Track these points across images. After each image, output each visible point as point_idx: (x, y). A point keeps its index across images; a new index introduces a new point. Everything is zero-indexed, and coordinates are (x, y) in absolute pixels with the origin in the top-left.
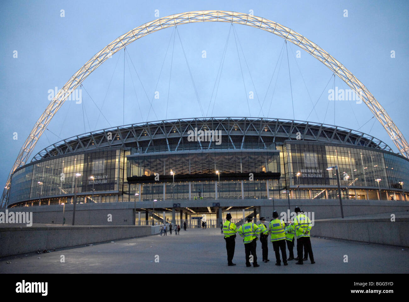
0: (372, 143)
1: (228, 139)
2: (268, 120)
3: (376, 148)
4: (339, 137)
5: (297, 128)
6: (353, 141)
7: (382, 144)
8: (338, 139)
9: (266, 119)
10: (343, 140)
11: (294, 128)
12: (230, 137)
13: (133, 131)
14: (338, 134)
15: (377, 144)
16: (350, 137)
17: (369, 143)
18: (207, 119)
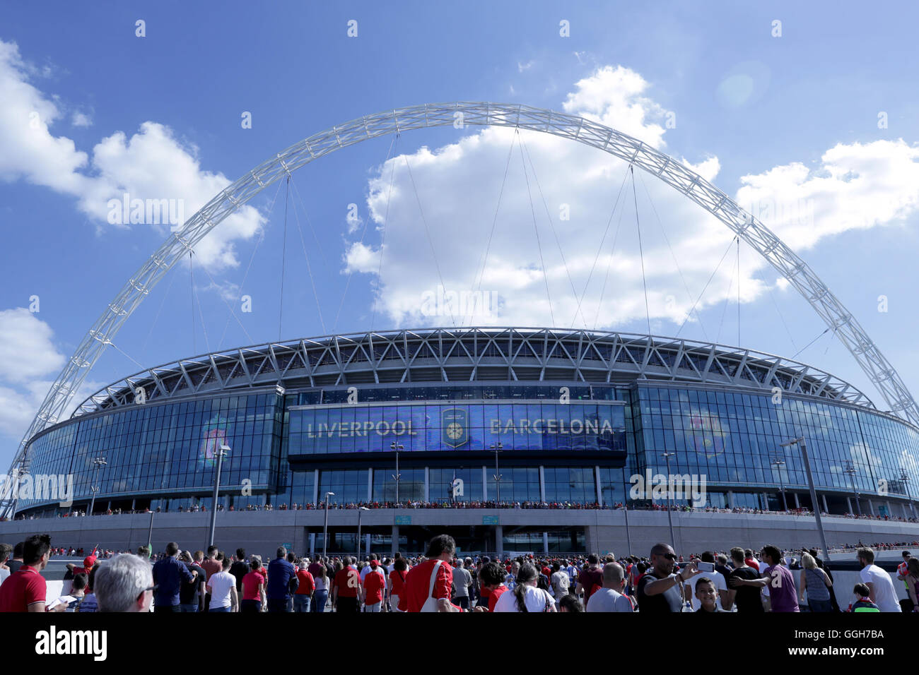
0: (828, 388)
1: (509, 374)
2: (596, 334)
3: (837, 399)
4: (752, 373)
5: (657, 352)
6: (784, 384)
7: (850, 389)
8: (750, 378)
9: (591, 333)
10: (762, 381)
11: (652, 352)
12: (513, 371)
13: (302, 353)
14: (751, 367)
15: (840, 390)
16: (777, 374)
17: (821, 389)
18: (463, 331)
